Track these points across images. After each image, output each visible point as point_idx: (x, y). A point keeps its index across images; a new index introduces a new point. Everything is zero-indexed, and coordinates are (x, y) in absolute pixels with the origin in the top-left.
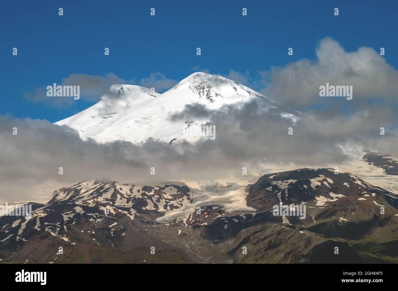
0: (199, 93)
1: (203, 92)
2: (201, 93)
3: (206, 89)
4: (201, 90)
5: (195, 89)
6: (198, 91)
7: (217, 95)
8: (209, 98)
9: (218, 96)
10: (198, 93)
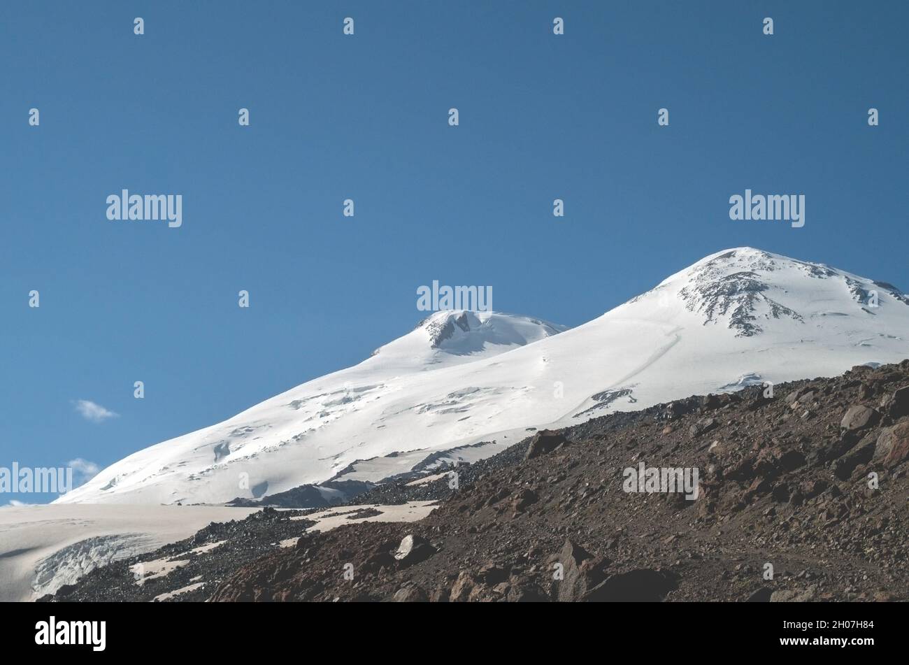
0: (711, 309)
1: (726, 305)
2: (717, 306)
3: (741, 296)
4: (721, 299)
5: (700, 296)
6: (708, 303)
7: (776, 311)
8: (740, 322)
9: (783, 316)
10: (706, 307)
